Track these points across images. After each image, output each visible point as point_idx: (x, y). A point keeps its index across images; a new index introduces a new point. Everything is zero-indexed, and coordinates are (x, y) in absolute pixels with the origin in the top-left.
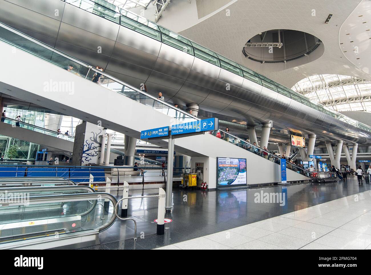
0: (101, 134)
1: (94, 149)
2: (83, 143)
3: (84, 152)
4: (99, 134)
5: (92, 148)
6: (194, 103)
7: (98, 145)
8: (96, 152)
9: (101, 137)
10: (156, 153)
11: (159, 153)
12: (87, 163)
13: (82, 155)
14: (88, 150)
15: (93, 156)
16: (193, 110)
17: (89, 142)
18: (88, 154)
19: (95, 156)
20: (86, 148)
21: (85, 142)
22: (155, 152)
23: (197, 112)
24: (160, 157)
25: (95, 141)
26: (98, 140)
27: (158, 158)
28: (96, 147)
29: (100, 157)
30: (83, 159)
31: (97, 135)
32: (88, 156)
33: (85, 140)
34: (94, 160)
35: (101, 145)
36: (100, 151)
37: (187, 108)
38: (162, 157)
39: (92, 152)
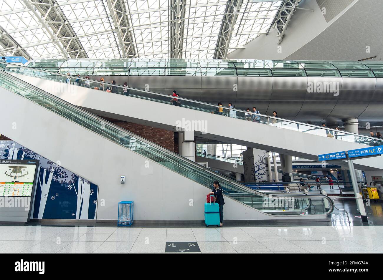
0: (265, 157)
1: (262, 169)
2: (254, 165)
3: (256, 172)
4: (264, 156)
5: (261, 169)
6: (350, 117)
7: (264, 166)
8: (265, 171)
9: (266, 159)
10: (311, 168)
11: (313, 167)
12: (260, 180)
13: (255, 174)
14: (258, 170)
15: (263, 174)
16: (352, 123)
17: (258, 163)
18: (259, 174)
19: (265, 174)
20: (256, 169)
21: (255, 164)
22: (309, 167)
23: (358, 125)
24: (316, 172)
25: (262, 162)
26: (264, 161)
27: (314, 173)
28: (264, 168)
29: (268, 175)
30: (256, 177)
31: (262, 158)
32: (259, 175)
33: (255, 162)
34: (264, 178)
35: (267, 165)
36: (268, 170)
37: (344, 123)
38: (318, 172)
39: (261, 171)
